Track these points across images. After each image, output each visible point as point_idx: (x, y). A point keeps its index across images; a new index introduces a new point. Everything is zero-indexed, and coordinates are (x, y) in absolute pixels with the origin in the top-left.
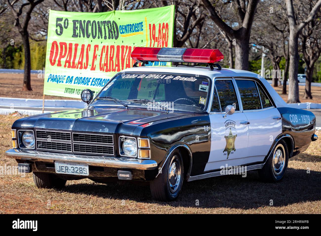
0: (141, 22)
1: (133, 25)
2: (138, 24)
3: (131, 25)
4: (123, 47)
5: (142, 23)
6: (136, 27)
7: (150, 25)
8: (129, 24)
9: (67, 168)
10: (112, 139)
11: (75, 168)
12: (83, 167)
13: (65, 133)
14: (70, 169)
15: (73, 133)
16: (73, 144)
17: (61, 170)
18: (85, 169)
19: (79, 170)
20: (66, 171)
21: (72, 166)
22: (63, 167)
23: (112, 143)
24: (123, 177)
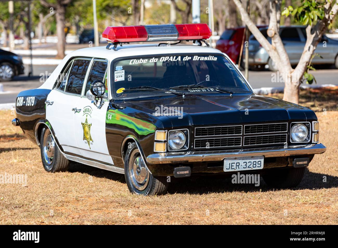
9: (238, 164)
10: (286, 126)
11: (248, 163)
12: (257, 161)
13: (234, 127)
14: (241, 165)
15: (245, 125)
16: (244, 137)
17: (230, 167)
18: (259, 163)
19: (253, 164)
20: (236, 168)
21: (244, 161)
22: (234, 163)
23: (286, 130)
24: (301, 164)
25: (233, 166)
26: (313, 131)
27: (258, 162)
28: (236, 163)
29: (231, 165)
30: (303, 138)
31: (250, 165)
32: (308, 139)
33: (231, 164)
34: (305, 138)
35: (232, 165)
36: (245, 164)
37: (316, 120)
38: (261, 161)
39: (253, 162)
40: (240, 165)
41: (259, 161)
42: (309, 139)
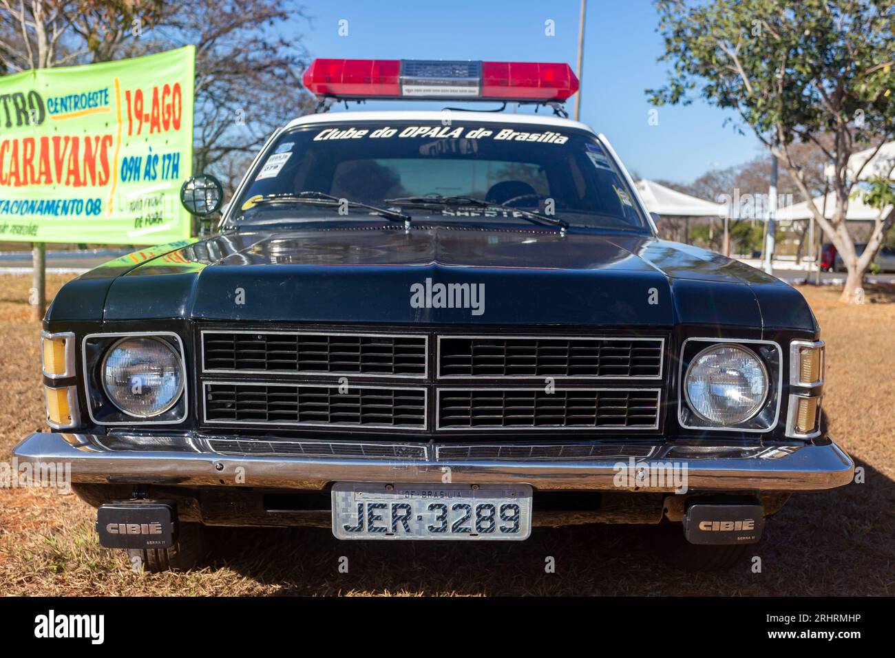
0: (103, 88)
1: (83, 95)
2: (95, 93)
3: (76, 96)
4: (57, 140)
5: (106, 90)
6: (90, 99)
7: (128, 94)
8: (73, 94)
9: (403, 512)
10: (658, 353)
11: (454, 509)
12: (498, 503)
13: (389, 340)
14: (420, 518)
15: (439, 337)
16: (438, 390)
17: (366, 524)
18: (510, 513)
19: (479, 515)
20: (395, 528)
21: (432, 500)
22: (383, 506)
23: (656, 372)
24: (719, 532)
25: (378, 518)
26: (794, 382)
27: (502, 510)
28: (391, 507)
29: (366, 513)
30: (743, 409)
31: (464, 520)
32: (765, 416)
33: (366, 508)
34: (751, 412)
35: (371, 514)
36: (440, 512)
37: (813, 337)
38: (516, 508)
39: (480, 508)
40: (415, 515)
41: (510, 507)
42: (771, 421)
